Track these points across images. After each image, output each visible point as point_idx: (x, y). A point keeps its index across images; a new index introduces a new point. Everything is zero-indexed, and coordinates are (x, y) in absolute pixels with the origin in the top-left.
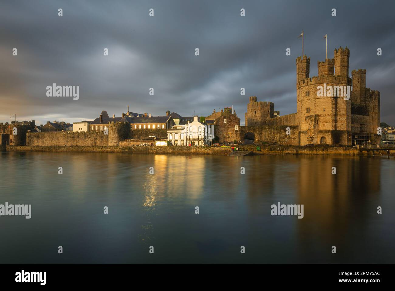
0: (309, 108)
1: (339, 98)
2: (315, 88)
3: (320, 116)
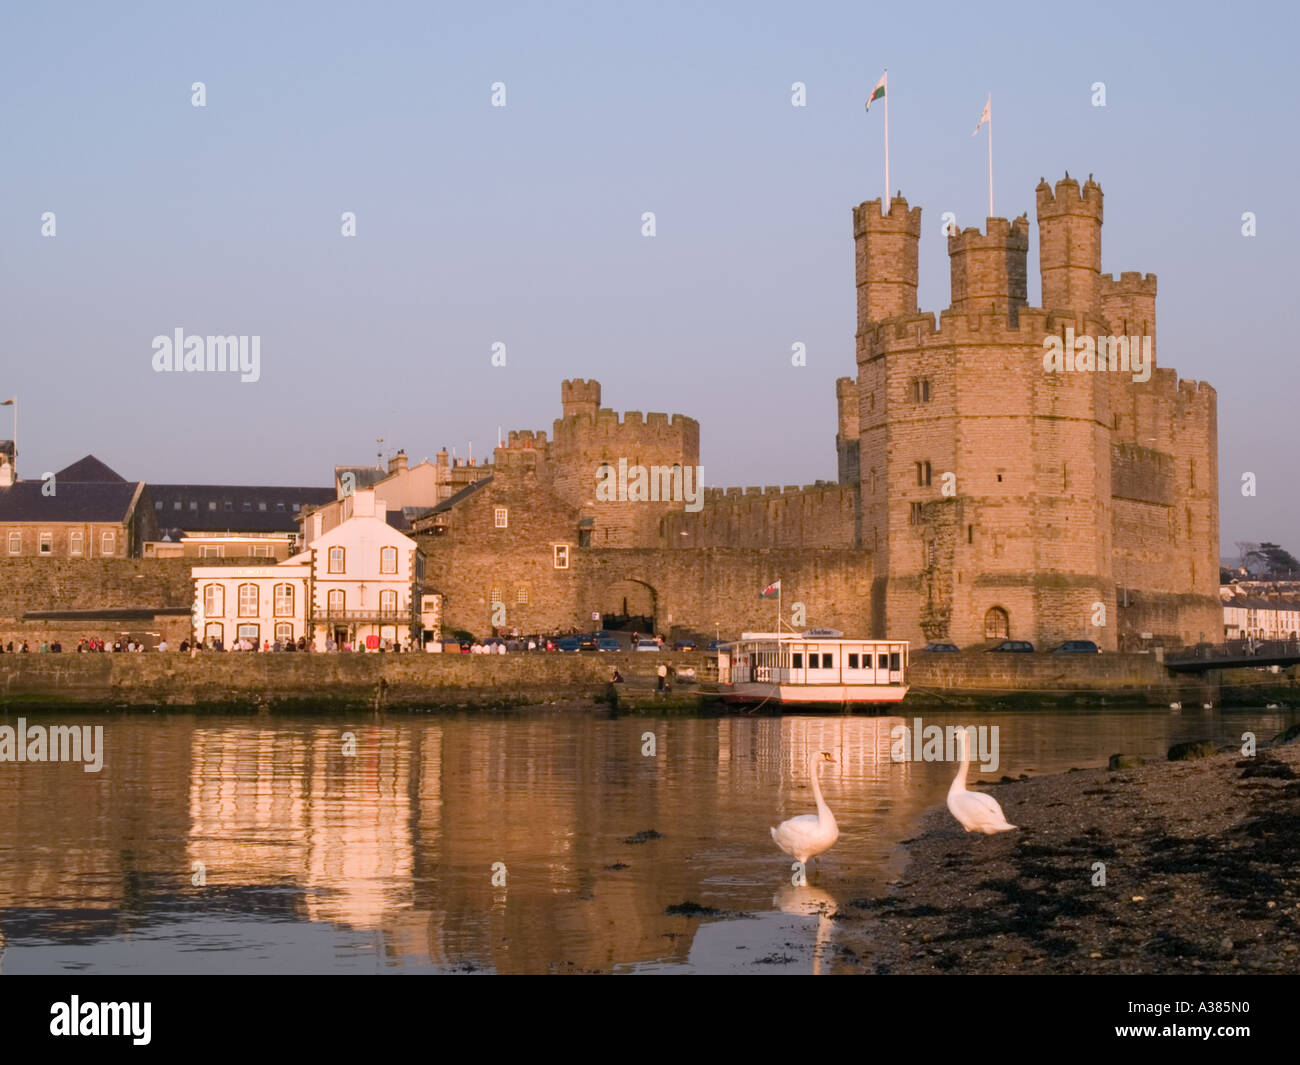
0: (928, 464)
1: (1064, 418)
2: (958, 364)
3: (979, 502)
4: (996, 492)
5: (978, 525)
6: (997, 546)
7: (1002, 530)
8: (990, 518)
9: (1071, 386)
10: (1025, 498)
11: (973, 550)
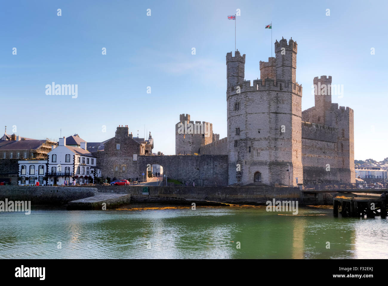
0: (239, 128)
1: (281, 113)
2: (247, 98)
3: (253, 140)
4: (258, 136)
5: (253, 147)
6: (258, 153)
7: (260, 148)
8: (256, 144)
9: (283, 103)
10: (267, 138)
11: (250, 154)
